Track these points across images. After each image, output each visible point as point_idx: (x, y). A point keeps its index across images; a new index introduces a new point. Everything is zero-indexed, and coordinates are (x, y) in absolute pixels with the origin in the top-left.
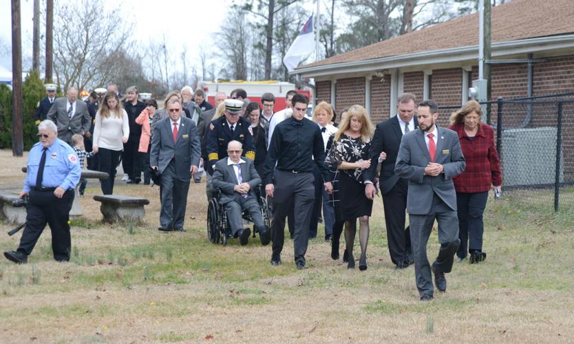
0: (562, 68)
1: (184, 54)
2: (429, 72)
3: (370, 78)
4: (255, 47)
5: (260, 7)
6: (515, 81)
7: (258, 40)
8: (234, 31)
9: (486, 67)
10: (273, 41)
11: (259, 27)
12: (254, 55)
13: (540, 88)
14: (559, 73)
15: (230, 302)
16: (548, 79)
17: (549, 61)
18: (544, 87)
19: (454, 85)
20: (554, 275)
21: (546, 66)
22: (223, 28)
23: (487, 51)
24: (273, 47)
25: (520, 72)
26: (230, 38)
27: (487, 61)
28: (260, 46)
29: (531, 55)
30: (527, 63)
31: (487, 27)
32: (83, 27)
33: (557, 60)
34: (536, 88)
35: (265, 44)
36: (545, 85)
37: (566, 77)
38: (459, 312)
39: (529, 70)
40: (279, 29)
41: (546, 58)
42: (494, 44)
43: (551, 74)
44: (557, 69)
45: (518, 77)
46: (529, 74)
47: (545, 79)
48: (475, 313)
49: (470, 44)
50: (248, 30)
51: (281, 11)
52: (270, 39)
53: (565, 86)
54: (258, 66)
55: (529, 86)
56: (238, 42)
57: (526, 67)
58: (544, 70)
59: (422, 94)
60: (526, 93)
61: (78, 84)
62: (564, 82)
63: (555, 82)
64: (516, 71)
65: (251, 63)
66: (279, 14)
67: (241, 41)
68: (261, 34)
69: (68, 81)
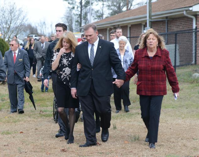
0: (178, 22)
1: (51, 25)
2: (129, 26)
3: (108, 29)
4: (76, 22)
5: (77, 8)
6: (161, 28)
7: (77, 19)
8: (69, 16)
9: (150, 22)
10: (82, 20)
11: (77, 15)
12: (75, 25)
13: (170, 30)
14: (178, 24)
15: (38, 116)
16: (173, 26)
17: (173, 19)
18: (172, 30)
19: (139, 30)
20: (171, 102)
21: (173, 21)
22: (65, 16)
23: (150, 16)
24: (82, 22)
25: (163, 24)
26: (67, 19)
27: (150, 20)
28: (77, 21)
29: (167, 17)
30: (165, 21)
31: (150, 7)
32: (9, 14)
33: (177, 19)
34: (169, 30)
35: (79, 21)
36: (172, 29)
37: (180, 25)
38: (130, 118)
39: (166, 23)
40: (84, 15)
41: (173, 18)
42: (153, 14)
43: (174, 24)
44: (177, 22)
45: (162, 26)
46: (166, 25)
47: (172, 26)
48: (136, 119)
49: (144, 14)
50: (73, 16)
51: (85, 9)
52: (81, 19)
53: (180, 29)
54: (77, 28)
55: (166, 29)
56: (70, 20)
57: (165, 22)
58: (172, 23)
59: (127, 34)
60: (165, 32)
61: (8, 35)
62: (179, 27)
63: (176, 27)
64: (162, 24)
65: (75, 28)
66: (84, 10)
67: (71, 20)
68: (78, 17)
69: (5, 34)
